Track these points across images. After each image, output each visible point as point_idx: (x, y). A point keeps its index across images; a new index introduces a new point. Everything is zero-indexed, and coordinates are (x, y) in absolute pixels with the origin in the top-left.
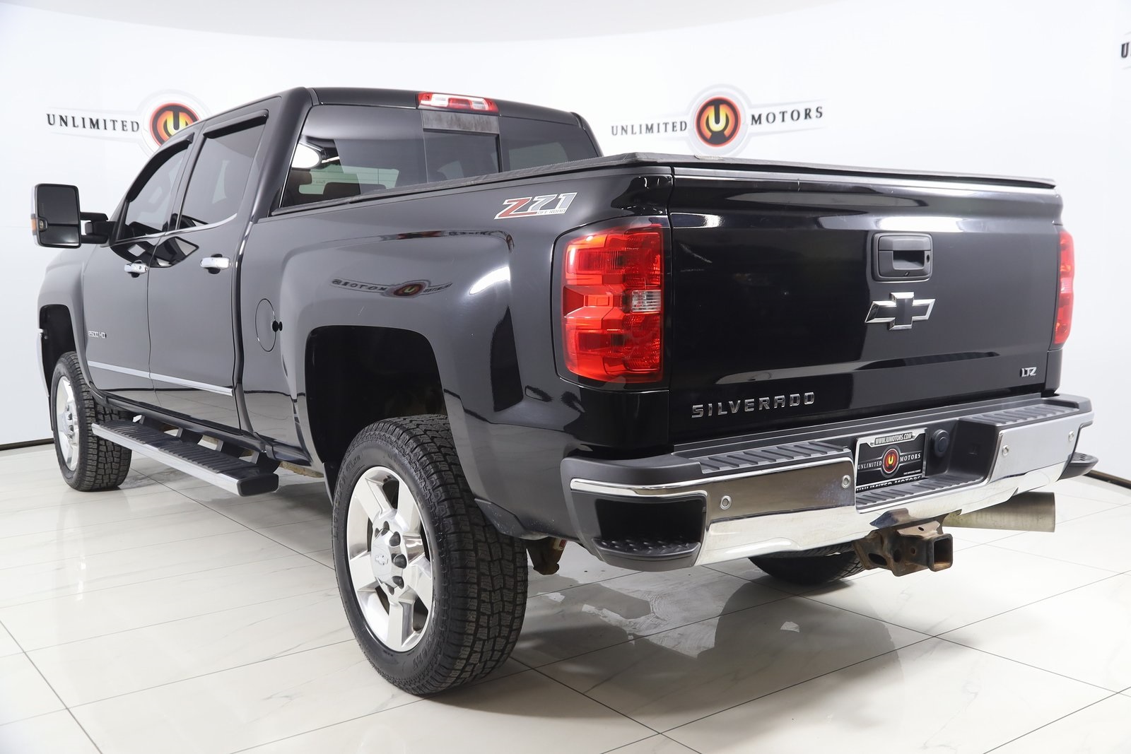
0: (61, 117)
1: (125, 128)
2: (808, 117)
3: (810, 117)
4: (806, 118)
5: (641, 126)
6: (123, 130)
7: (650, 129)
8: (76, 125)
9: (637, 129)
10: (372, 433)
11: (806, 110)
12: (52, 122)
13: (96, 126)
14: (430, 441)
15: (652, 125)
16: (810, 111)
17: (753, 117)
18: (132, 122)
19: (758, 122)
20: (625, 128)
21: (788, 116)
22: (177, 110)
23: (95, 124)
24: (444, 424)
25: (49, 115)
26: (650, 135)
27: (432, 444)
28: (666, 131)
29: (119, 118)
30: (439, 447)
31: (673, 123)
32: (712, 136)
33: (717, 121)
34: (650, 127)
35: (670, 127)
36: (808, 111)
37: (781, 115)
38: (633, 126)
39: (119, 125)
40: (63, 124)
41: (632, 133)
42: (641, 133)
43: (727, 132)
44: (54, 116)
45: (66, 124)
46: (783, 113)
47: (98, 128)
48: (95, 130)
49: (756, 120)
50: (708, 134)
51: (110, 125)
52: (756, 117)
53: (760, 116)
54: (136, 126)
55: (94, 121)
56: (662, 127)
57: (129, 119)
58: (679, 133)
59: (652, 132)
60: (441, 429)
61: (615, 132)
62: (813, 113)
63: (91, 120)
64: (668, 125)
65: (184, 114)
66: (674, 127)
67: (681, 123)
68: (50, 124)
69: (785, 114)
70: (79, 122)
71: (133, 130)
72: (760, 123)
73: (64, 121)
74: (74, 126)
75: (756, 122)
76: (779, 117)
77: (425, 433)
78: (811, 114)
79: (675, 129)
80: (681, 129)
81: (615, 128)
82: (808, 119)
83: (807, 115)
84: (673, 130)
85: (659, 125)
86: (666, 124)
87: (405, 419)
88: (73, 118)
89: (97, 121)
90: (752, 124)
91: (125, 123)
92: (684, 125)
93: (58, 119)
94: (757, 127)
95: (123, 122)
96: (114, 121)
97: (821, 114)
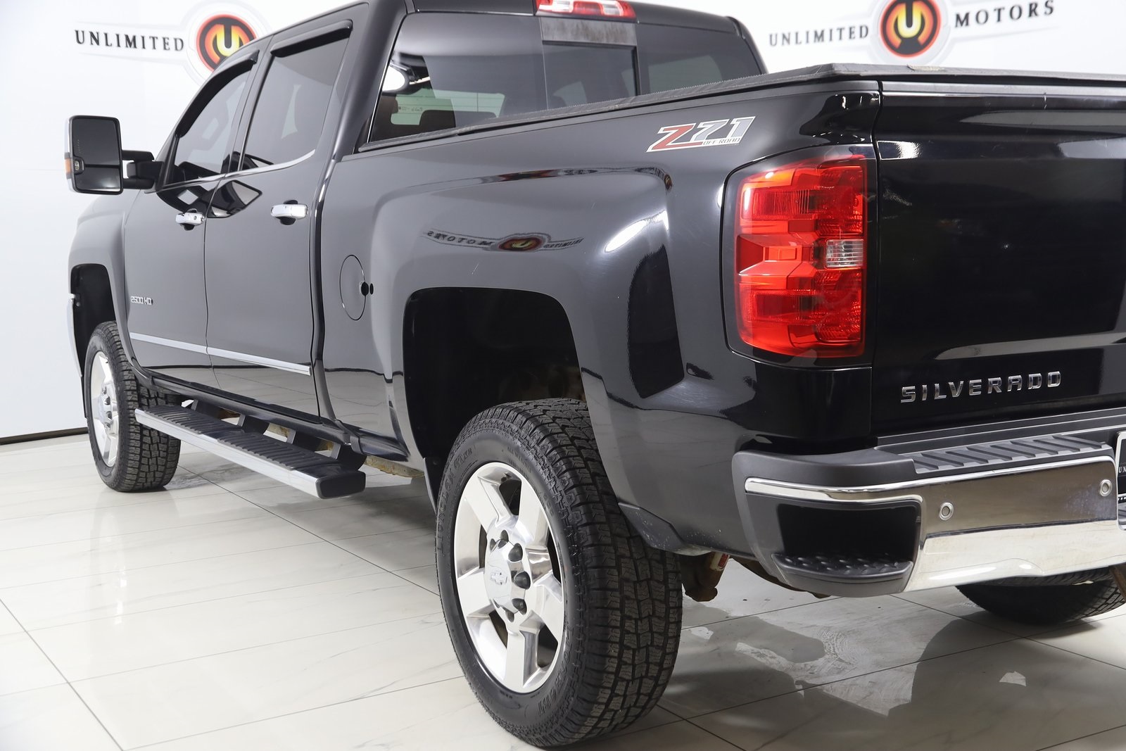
0: (92, 34)
1: (167, 47)
2: (1033, 14)
3: (1036, 14)
4: (1030, 15)
5: (808, 33)
6: (165, 48)
7: (819, 37)
8: (109, 44)
9: (802, 37)
10: (487, 421)
11: (1031, 5)
12: (81, 40)
13: (133, 45)
14: (561, 431)
15: (822, 32)
16: (1036, 5)
17: (958, 17)
18: (176, 40)
19: (965, 23)
20: (787, 36)
21: (1005, 14)
22: (228, 23)
23: (131, 42)
24: (576, 410)
25: (77, 32)
26: (819, 45)
27: (564, 435)
28: (841, 38)
29: (160, 35)
30: (572, 439)
31: (851, 29)
32: (901, 45)
33: (909, 24)
34: (819, 34)
35: (846, 33)
36: (1033, 7)
37: (996, 13)
38: (797, 34)
39: (159, 43)
40: (94, 41)
41: (797, 42)
42: (807, 41)
43: (922, 39)
44: (83, 32)
45: (97, 42)
46: (999, 10)
47: (135, 47)
48: (132, 50)
49: (962, 20)
50: (897, 42)
51: (149, 42)
52: (962, 17)
53: (967, 16)
54: (180, 44)
55: (131, 39)
56: (836, 34)
57: (171, 36)
58: (857, 41)
59: (823, 40)
60: (573, 417)
61: (774, 42)
62: (1041, 9)
63: (127, 37)
64: (843, 32)
65: (238, 28)
66: (851, 33)
67: (861, 28)
68: (79, 42)
69: (1002, 12)
70: (112, 40)
71: (176, 49)
72: (967, 24)
73: (95, 38)
74: (107, 45)
75: (962, 23)
76: (993, 16)
77: (554, 422)
78: (1038, 10)
79: (853, 36)
80: (861, 36)
81: (774, 38)
82: (1034, 18)
83: (1032, 11)
84: (850, 37)
85: (831, 31)
86: (841, 30)
87: (528, 404)
88: (106, 35)
89: (134, 38)
90: (956, 26)
91: (166, 41)
92: (864, 31)
93: (88, 36)
94: (963, 30)
95: (164, 39)
96: (153, 38)
97: (1052, 10)
